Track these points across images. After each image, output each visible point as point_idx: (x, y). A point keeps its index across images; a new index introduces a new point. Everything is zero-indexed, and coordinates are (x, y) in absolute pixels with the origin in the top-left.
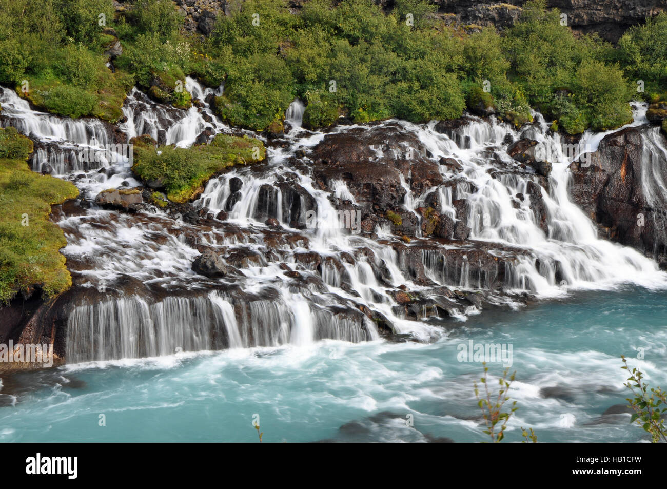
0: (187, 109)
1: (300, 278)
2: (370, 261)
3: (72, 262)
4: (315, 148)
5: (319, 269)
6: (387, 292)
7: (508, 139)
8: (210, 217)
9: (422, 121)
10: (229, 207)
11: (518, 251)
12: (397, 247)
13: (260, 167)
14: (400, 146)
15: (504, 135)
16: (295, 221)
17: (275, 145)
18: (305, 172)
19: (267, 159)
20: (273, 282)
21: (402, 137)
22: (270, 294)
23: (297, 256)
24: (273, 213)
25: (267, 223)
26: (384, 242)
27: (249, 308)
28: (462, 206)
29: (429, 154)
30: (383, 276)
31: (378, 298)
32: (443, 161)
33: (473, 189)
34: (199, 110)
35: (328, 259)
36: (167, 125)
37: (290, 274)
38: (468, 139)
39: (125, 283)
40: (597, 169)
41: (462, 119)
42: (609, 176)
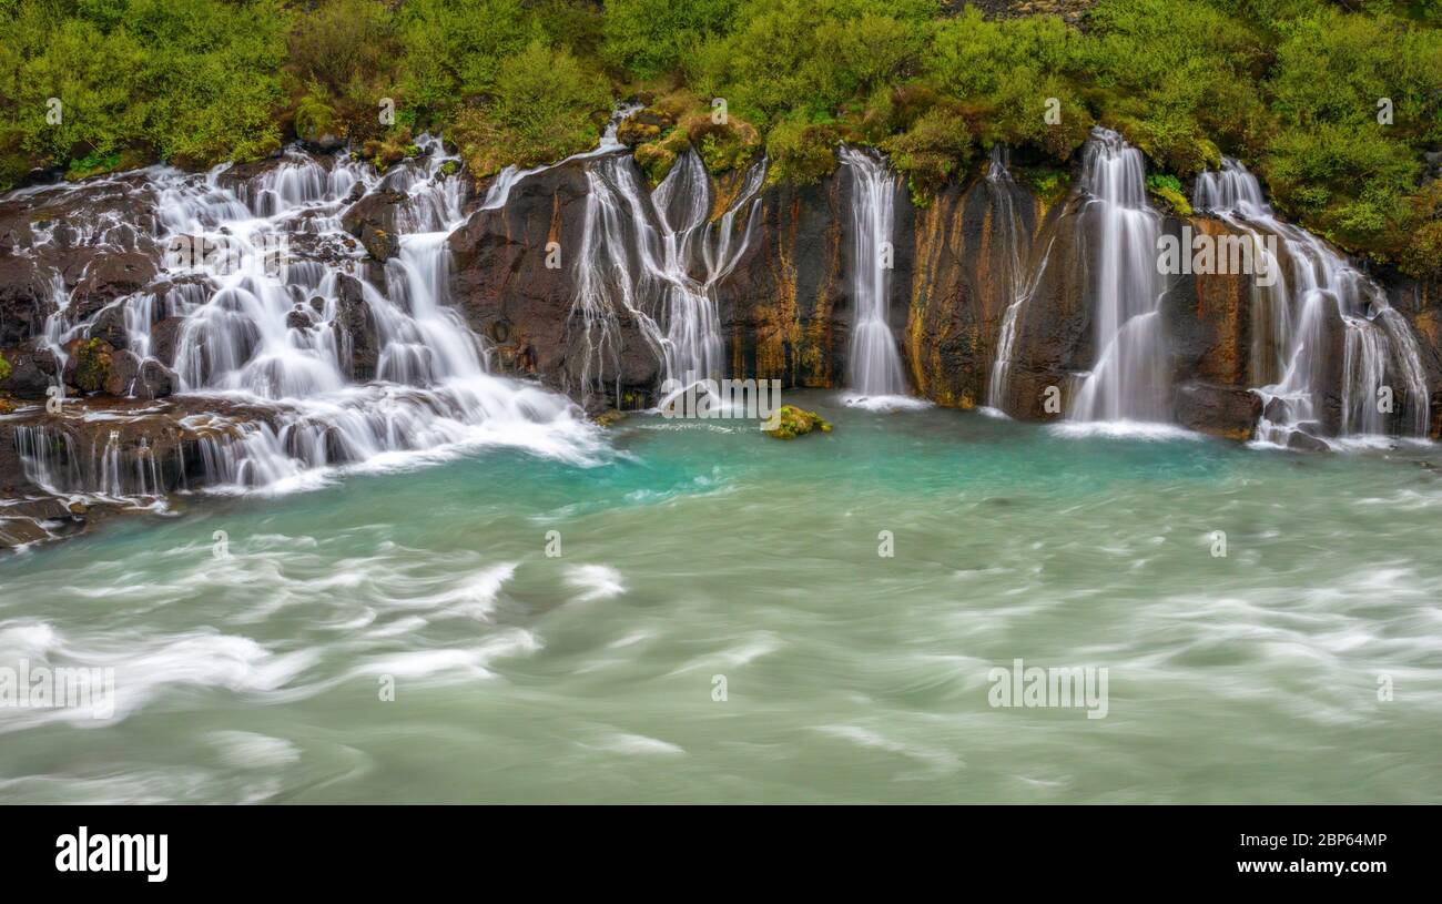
9: (202, 167)
14: (96, 221)
21: (121, 202)
28: (168, 331)
29: (159, 233)
40: (502, 241)
41: (271, 159)
42: (524, 252)
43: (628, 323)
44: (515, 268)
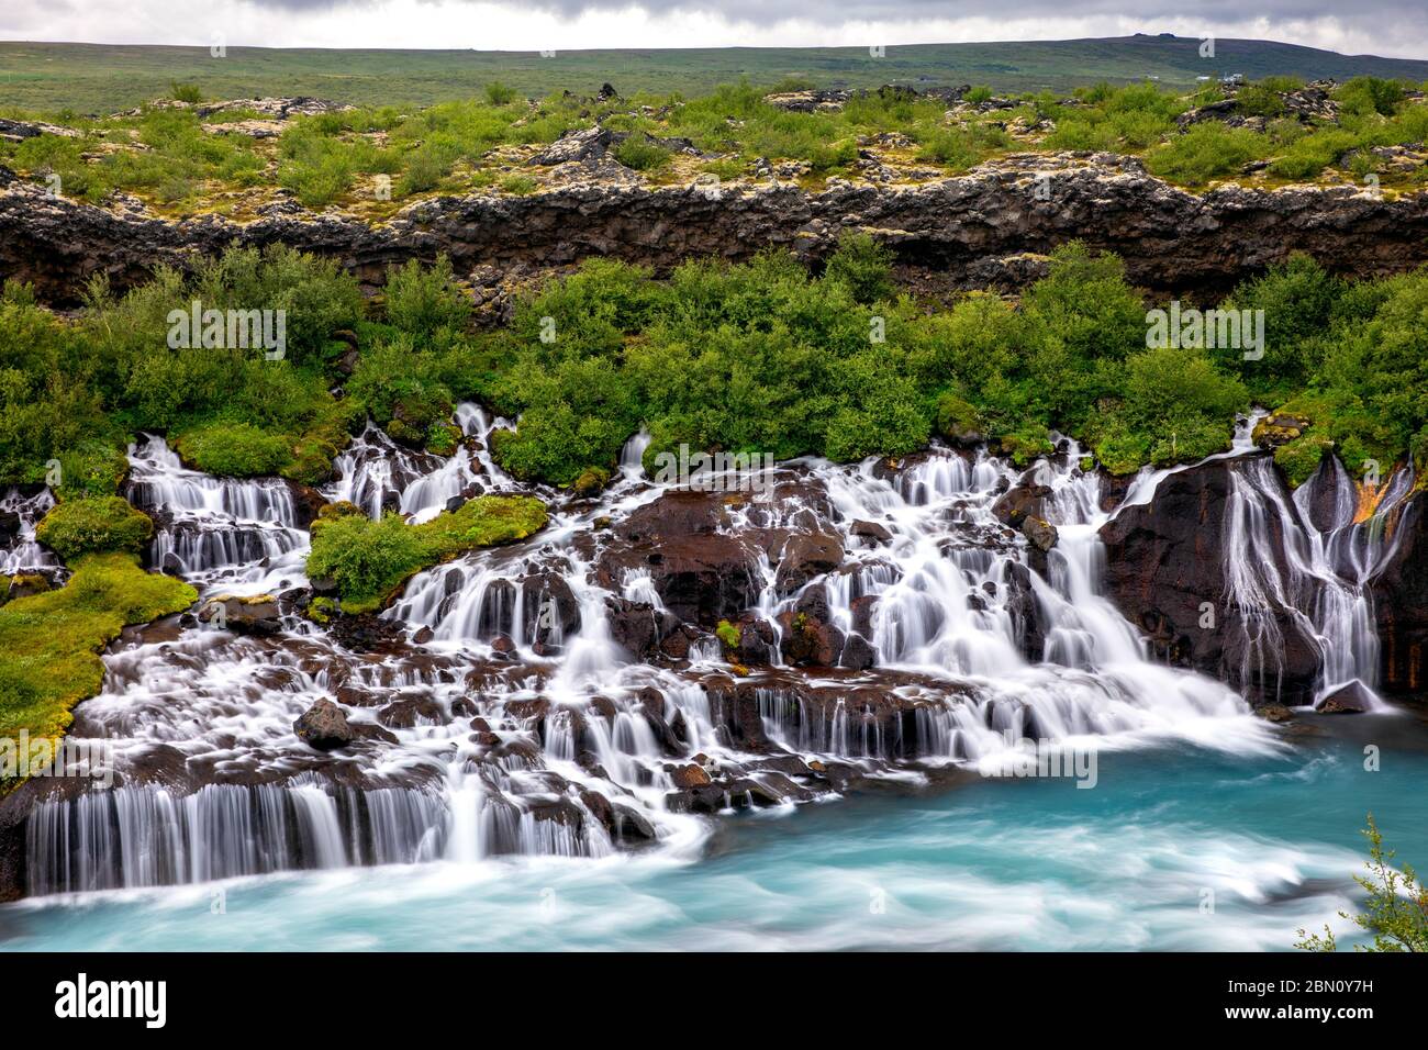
0: (450, 454)
9: (851, 462)
19: (537, 534)
40: (1150, 535)
41: (920, 454)
42: (1171, 546)
43: (1284, 619)
44: (1163, 561)
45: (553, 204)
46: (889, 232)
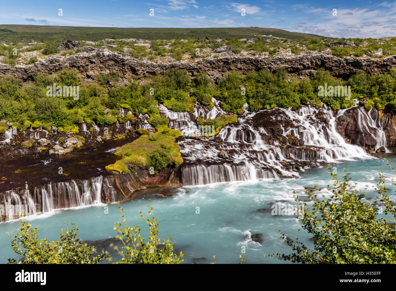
0: (213, 107)
1: (251, 158)
2: (273, 152)
3: (183, 155)
4: (253, 117)
5: (257, 155)
6: (279, 162)
7: (315, 112)
8: (222, 140)
9: (287, 108)
10: (227, 137)
11: (320, 148)
12: (281, 148)
13: (237, 124)
14: (280, 116)
15: (313, 111)
16: (248, 141)
17: (241, 117)
18: (250, 125)
19: (238, 122)
20: (243, 160)
21: (281, 113)
22: (242, 164)
23: (250, 152)
24: (241, 138)
25: (239, 141)
26: (276, 146)
27: (236, 168)
28: (301, 134)
29: (290, 118)
30: (277, 157)
31: (276, 164)
32: (294, 120)
33: (304, 128)
34: (216, 107)
35: (259, 152)
36: (207, 112)
37: (248, 157)
38: (301, 113)
39: (199, 162)
40: (344, 121)
41: (300, 107)
42: (348, 123)
45: (223, 60)
46: (286, 66)
